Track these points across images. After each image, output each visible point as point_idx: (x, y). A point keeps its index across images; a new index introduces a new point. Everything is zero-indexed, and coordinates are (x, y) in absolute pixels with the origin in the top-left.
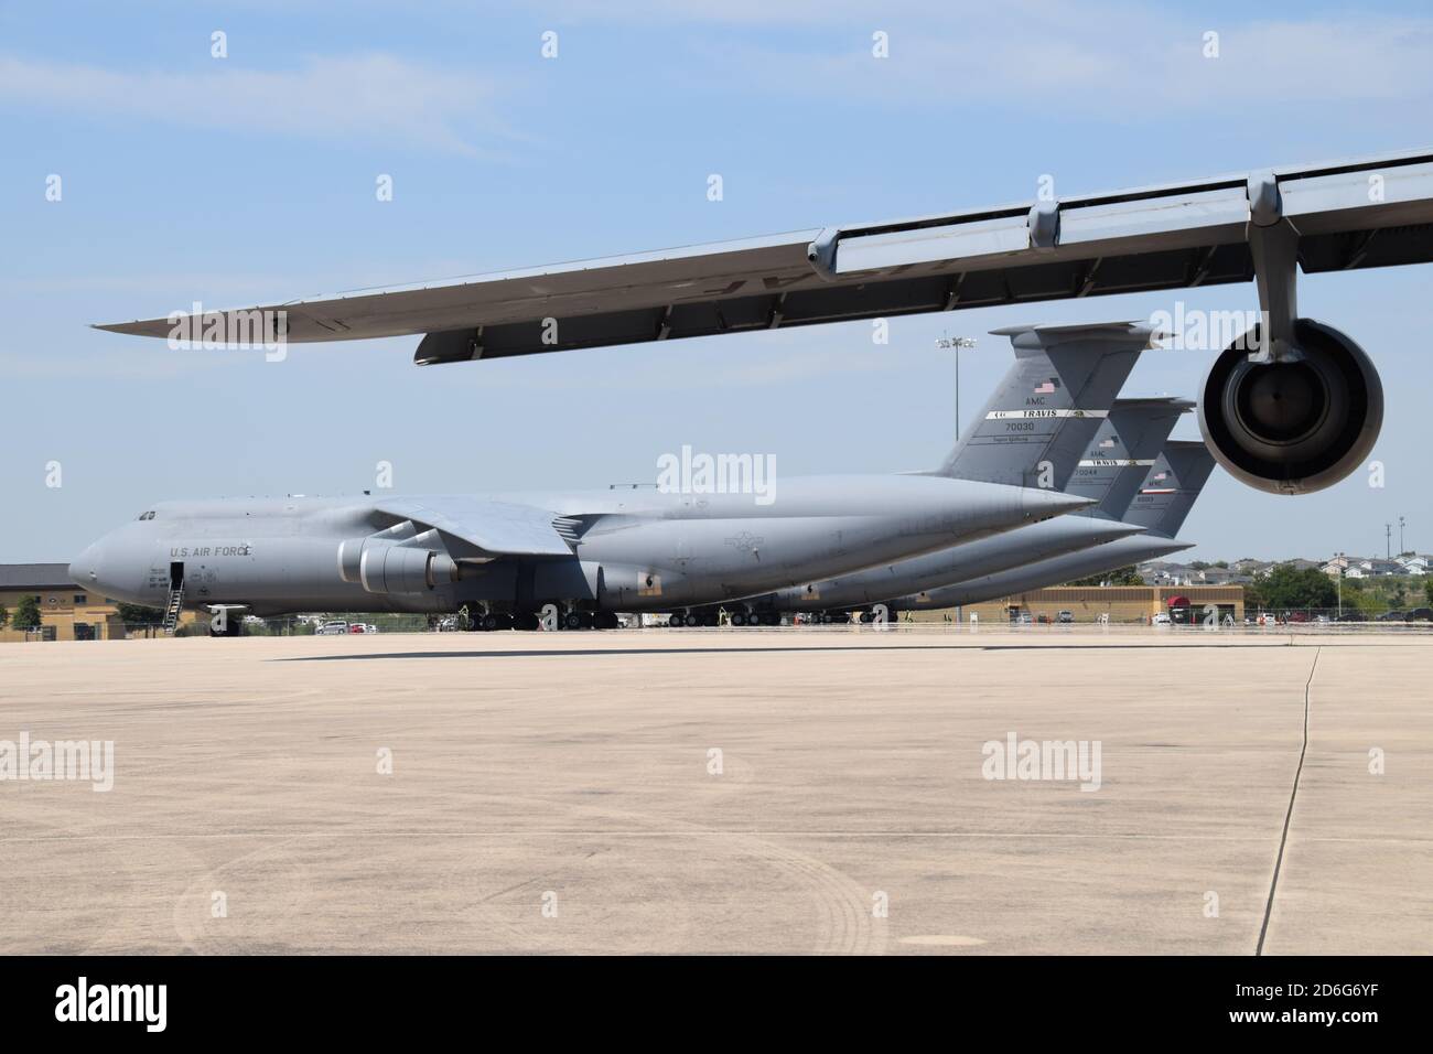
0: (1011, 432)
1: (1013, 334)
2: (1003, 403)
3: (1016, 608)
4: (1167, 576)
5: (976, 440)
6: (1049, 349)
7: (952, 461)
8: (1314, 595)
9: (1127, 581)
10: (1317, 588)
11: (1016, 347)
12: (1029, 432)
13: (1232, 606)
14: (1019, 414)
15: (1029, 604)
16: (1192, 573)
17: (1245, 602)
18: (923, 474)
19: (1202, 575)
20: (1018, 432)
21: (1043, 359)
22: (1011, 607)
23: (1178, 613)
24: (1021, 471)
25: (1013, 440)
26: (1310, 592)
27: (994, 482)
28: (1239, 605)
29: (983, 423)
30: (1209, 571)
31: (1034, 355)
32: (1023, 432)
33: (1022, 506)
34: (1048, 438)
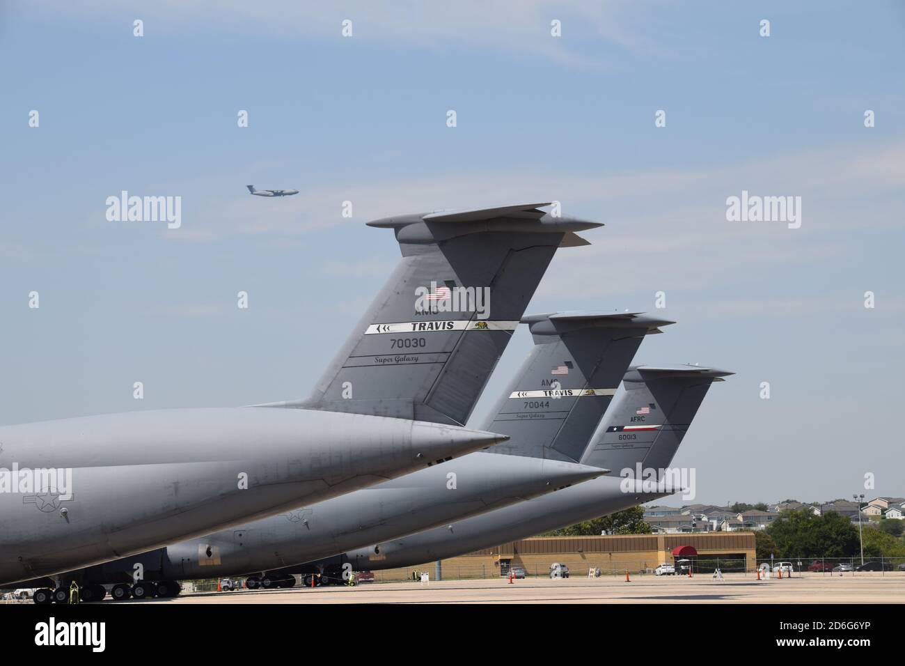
0: (396, 350)
1: (397, 225)
2: (386, 313)
3: (508, 561)
4: (705, 519)
5: (354, 362)
6: (443, 244)
7: (323, 389)
8: (834, 542)
9: (633, 529)
10: (838, 533)
11: (401, 241)
12: (419, 349)
13: (743, 556)
14: (407, 328)
15: (522, 557)
16: (730, 515)
17: (757, 550)
18: (287, 406)
19: (740, 518)
20: (404, 350)
21: (437, 257)
22: (502, 561)
23: (685, 564)
24: (410, 399)
25: (399, 360)
26: (830, 538)
27: (376, 414)
28: (751, 554)
29: (362, 339)
30: (749, 513)
31: (426, 252)
32: (412, 350)
33: (410, 443)
34: (444, 357)
